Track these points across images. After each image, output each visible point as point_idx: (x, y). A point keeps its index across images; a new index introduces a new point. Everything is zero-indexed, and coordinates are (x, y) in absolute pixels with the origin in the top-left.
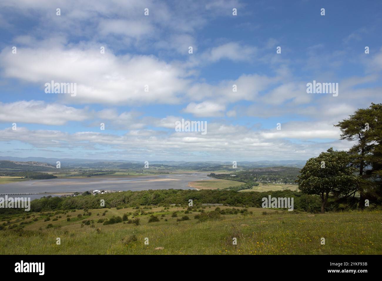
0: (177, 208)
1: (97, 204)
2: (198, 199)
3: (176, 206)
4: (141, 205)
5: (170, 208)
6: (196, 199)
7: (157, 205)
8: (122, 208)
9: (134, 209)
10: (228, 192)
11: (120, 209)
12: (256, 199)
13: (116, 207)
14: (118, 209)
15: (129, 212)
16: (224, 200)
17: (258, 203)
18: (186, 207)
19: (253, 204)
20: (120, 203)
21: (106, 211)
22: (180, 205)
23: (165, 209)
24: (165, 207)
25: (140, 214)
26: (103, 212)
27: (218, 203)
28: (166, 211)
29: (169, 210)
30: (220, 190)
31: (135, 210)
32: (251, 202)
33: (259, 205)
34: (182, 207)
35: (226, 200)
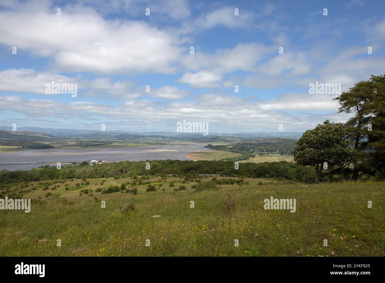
0: (174, 178)
1: (95, 174)
2: (195, 170)
3: (173, 176)
4: (139, 175)
5: (167, 178)
6: (193, 170)
7: (154, 176)
8: (120, 178)
9: (131, 178)
10: (225, 162)
11: (118, 178)
12: (252, 170)
13: (113, 177)
14: (116, 178)
15: (127, 181)
16: (221, 171)
17: (254, 174)
18: (183, 177)
19: (249, 175)
20: (118, 173)
21: (104, 181)
22: (177, 175)
23: (163, 179)
24: (162, 177)
25: (138, 183)
26: (101, 182)
27: (215, 174)
28: (163, 181)
29: (166, 180)
30: (217, 161)
31: (133, 180)
32: (247, 173)
33: (255, 176)
34: (179, 177)
35: (223, 171)
